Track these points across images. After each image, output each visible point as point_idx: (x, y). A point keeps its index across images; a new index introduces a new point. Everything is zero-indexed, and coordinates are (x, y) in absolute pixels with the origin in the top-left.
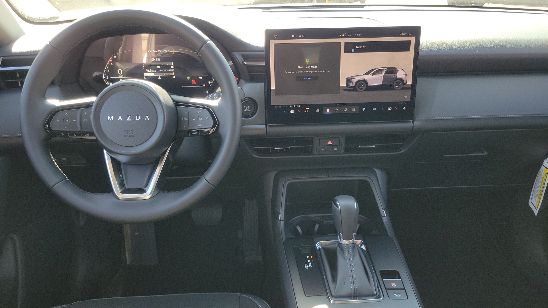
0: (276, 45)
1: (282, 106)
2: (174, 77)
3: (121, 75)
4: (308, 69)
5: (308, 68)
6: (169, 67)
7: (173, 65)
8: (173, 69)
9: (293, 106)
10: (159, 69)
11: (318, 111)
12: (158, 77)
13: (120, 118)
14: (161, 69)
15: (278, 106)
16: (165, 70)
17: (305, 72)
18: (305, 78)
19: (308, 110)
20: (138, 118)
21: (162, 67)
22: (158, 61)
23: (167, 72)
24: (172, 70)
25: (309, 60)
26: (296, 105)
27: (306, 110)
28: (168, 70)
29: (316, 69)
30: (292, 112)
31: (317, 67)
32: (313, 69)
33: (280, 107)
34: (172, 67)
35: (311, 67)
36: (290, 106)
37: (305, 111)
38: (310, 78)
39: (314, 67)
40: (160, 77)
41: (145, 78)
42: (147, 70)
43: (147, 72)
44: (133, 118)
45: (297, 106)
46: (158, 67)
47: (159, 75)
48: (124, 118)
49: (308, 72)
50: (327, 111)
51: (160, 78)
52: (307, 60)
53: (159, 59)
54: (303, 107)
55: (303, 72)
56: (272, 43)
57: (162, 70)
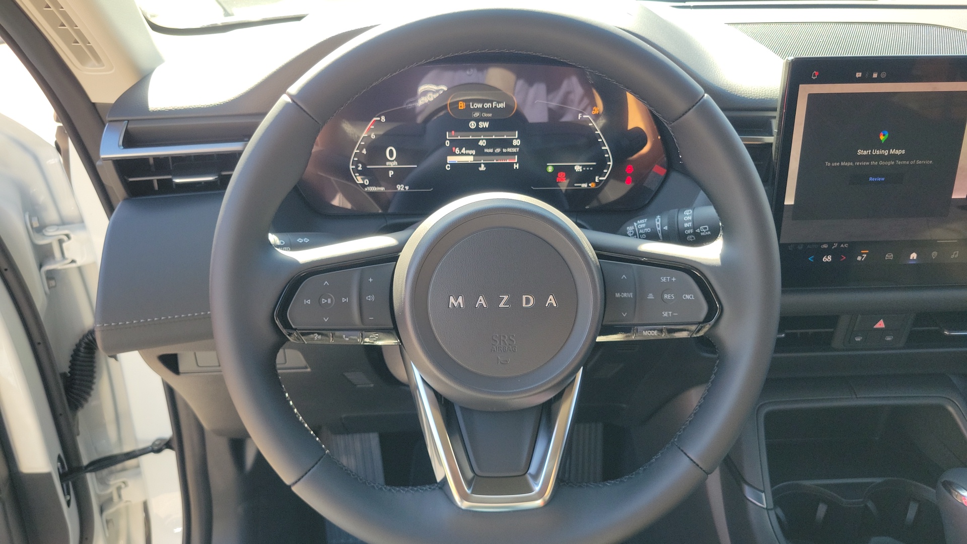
0: (812, 98)
1: (805, 245)
2: (516, 166)
3: (393, 161)
4: (882, 157)
5: (883, 155)
6: (508, 143)
7: (516, 139)
8: (516, 146)
9: (831, 244)
10: (483, 147)
11: (889, 256)
12: (480, 165)
13: (481, 300)
14: (487, 146)
15: (797, 244)
16: (498, 150)
17: (873, 163)
18: (871, 179)
19: (865, 255)
20: (528, 301)
21: (491, 143)
22: (484, 129)
23: (502, 154)
24: (514, 150)
25: (887, 135)
26: (840, 244)
27: (861, 255)
28: (504, 150)
29: (901, 157)
30: (828, 259)
31: (903, 152)
32: (895, 157)
33: (800, 248)
34: (516, 142)
35: (889, 152)
36: (825, 246)
37: (859, 258)
38: (883, 179)
39: (898, 152)
40: (483, 166)
41: (448, 167)
42: (454, 149)
43: (454, 154)
44: (515, 301)
45: (842, 246)
46: (481, 143)
47: (482, 162)
48: (493, 301)
49: (881, 163)
50: (911, 258)
51: (483, 168)
52: (884, 135)
53: (486, 125)
54: (854, 247)
55: (868, 163)
56: (805, 91)
57: (491, 150)
